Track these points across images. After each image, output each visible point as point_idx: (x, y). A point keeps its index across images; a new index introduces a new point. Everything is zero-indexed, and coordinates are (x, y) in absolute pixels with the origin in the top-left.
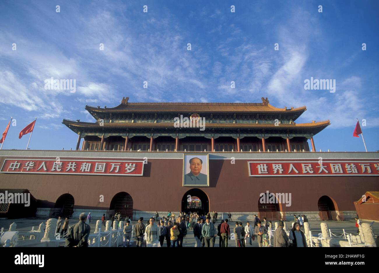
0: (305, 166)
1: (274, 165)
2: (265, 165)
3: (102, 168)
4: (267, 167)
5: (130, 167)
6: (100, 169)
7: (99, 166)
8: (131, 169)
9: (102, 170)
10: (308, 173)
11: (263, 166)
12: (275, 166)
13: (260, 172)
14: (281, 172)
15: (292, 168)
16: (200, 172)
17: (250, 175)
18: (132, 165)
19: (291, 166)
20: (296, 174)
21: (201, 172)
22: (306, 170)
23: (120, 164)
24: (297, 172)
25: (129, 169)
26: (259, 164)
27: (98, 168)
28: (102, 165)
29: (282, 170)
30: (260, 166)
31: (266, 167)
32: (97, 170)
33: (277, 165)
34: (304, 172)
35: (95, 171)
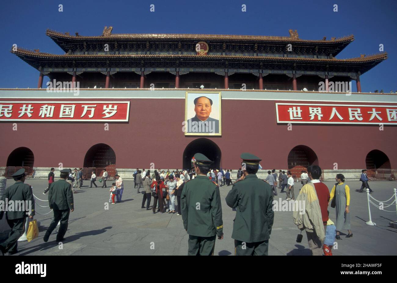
0: (352, 110)
1: (310, 109)
2: (299, 108)
3: (71, 111)
4: (301, 111)
5: (110, 110)
6: (67, 113)
7: (65, 109)
8: (112, 112)
9: (70, 115)
10: (356, 120)
11: (297, 109)
12: (313, 109)
13: (292, 118)
14: (319, 119)
15: (335, 114)
16: (208, 116)
17: (278, 122)
18: (113, 107)
19: (334, 110)
20: (340, 120)
21: (210, 116)
22: (354, 116)
23: (95, 106)
24: (341, 118)
25: (109, 113)
26: (292, 106)
27: (64, 112)
28: (71, 108)
29: (322, 115)
30: (293, 109)
31: (299, 111)
32: (63, 115)
33: (315, 109)
34: (351, 118)
35: (61, 116)
